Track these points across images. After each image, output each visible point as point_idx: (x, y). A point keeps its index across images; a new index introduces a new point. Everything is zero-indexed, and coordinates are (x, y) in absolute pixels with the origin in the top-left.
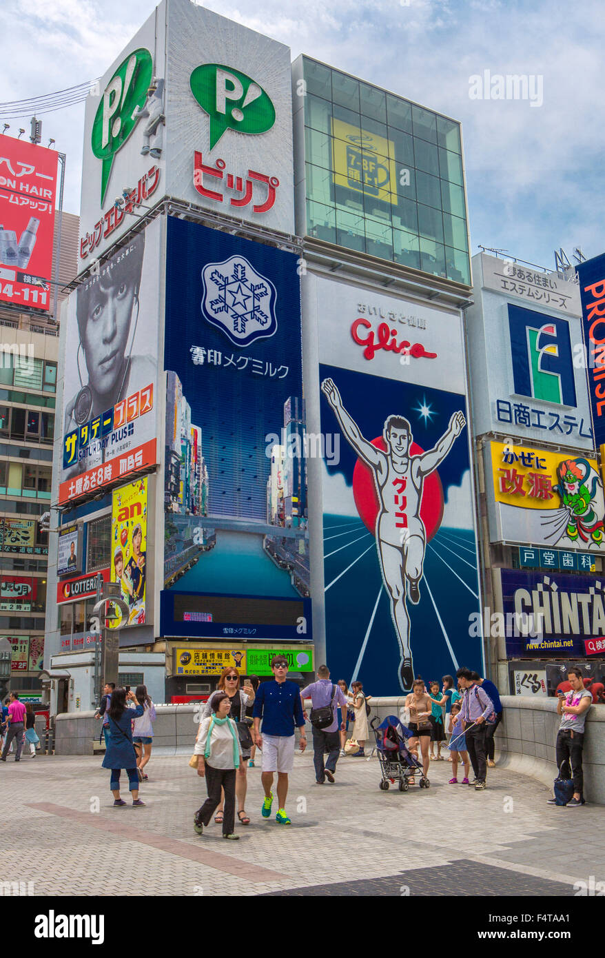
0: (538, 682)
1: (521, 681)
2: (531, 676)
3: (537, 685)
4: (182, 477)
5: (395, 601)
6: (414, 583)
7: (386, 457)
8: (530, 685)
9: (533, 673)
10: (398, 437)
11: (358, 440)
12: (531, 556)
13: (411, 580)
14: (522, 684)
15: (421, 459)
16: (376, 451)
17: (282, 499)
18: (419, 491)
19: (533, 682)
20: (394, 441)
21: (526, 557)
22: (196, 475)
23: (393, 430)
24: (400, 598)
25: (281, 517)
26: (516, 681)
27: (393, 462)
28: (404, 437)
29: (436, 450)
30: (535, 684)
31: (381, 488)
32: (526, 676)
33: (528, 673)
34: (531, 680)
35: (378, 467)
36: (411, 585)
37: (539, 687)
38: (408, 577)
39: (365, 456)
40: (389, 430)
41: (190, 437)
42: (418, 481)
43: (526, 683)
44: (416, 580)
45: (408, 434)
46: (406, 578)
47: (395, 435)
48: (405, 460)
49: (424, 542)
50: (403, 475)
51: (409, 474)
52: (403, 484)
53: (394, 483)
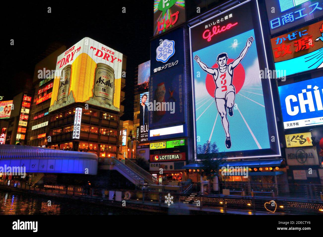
5: (223, 117)
11: (206, 69)
13: (229, 108)
29: (239, 57)
39: (209, 73)
42: (231, 72)
44: (232, 108)
46: (227, 108)
47: (221, 60)
48: (225, 67)
49: (234, 93)
50: (225, 72)
51: (227, 71)
52: (225, 75)
53: (221, 77)
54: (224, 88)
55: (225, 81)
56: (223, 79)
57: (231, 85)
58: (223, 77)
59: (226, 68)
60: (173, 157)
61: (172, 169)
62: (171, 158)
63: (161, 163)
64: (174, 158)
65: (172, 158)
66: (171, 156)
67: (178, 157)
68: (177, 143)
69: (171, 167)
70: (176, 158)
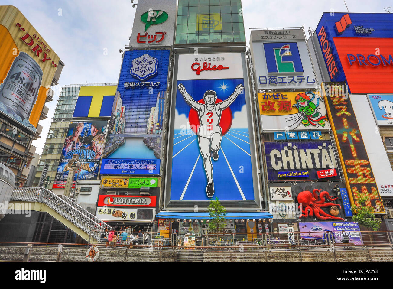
0: (286, 192)
1: (274, 192)
2: (281, 189)
3: (285, 194)
4: (116, 122)
5: (206, 159)
6: (215, 152)
7: (204, 106)
8: (281, 194)
9: (282, 188)
10: (210, 98)
11: (192, 102)
12: (281, 135)
13: (214, 150)
14: (275, 193)
15: (221, 104)
16: (199, 104)
17: (153, 125)
18: (219, 116)
19: (283, 192)
20: (208, 100)
21: (278, 136)
22: (121, 121)
23: (208, 96)
24: (208, 158)
25: (152, 131)
26: (271, 192)
27: (207, 107)
28: (213, 97)
29: (229, 100)
30: (283, 193)
31: (201, 117)
32: (277, 189)
33: (279, 188)
34: (281, 191)
35: (200, 110)
36: (214, 152)
37: (287, 195)
38: (213, 149)
39: (194, 107)
40: (206, 96)
41: (121, 110)
42: (219, 113)
43: (277, 192)
44: (217, 150)
45: (215, 96)
46: (211, 150)
47: (209, 98)
48: (213, 105)
49: (221, 135)
50: (212, 111)
51: (214, 110)
52: (212, 114)
53: (207, 114)
54: (210, 128)
55: (212, 120)
56: (209, 117)
57: (218, 125)
58: (210, 115)
59: (214, 107)
60: (138, 201)
61: (134, 218)
62: (133, 202)
63: (116, 209)
64: (138, 203)
65: (136, 203)
66: (133, 200)
67: (144, 202)
68: (146, 183)
69: (132, 216)
70: (142, 203)
